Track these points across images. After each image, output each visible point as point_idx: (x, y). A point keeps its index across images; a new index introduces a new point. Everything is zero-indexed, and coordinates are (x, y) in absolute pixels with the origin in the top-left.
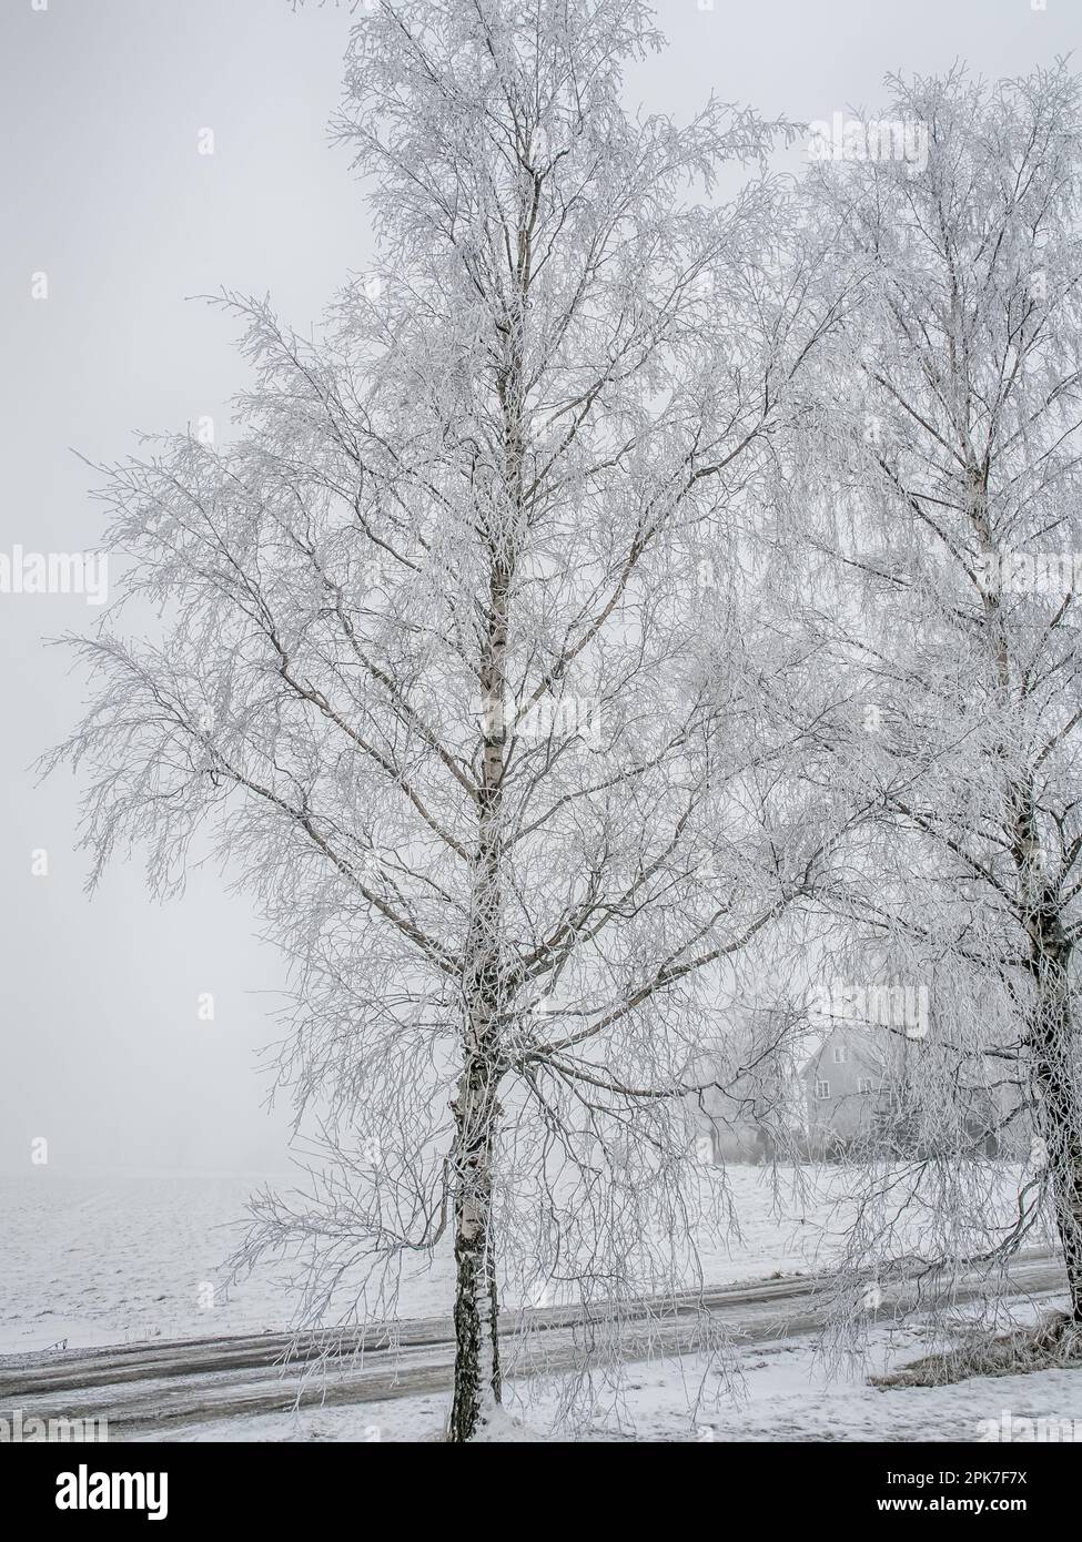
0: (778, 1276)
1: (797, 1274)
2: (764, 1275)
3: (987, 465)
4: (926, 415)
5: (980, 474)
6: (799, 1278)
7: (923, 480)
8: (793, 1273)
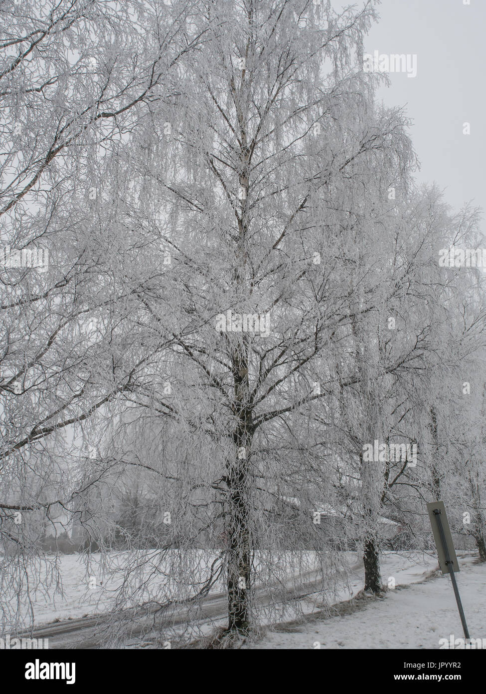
0: (57, 621)
1: (69, 619)
2: (49, 621)
3: (253, 147)
4: (224, 107)
5: (248, 151)
6: (70, 621)
7: (217, 146)
8: (67, 618)
